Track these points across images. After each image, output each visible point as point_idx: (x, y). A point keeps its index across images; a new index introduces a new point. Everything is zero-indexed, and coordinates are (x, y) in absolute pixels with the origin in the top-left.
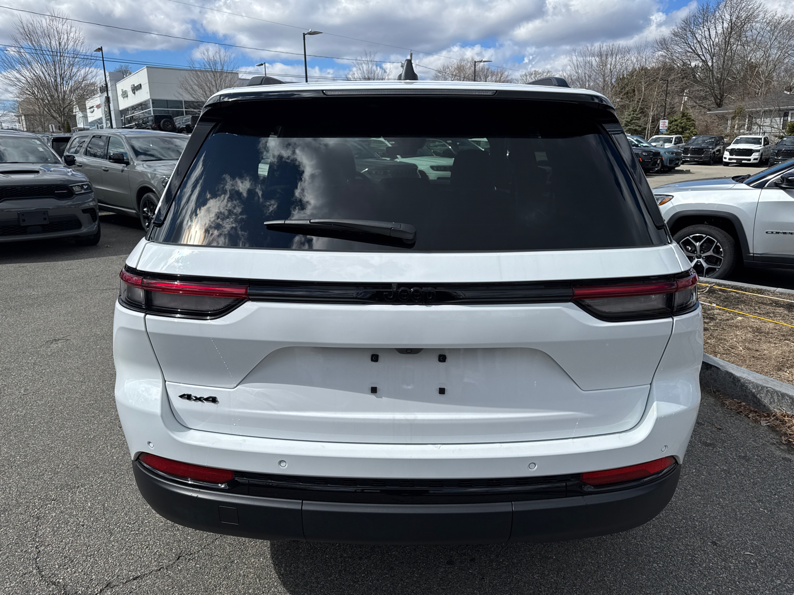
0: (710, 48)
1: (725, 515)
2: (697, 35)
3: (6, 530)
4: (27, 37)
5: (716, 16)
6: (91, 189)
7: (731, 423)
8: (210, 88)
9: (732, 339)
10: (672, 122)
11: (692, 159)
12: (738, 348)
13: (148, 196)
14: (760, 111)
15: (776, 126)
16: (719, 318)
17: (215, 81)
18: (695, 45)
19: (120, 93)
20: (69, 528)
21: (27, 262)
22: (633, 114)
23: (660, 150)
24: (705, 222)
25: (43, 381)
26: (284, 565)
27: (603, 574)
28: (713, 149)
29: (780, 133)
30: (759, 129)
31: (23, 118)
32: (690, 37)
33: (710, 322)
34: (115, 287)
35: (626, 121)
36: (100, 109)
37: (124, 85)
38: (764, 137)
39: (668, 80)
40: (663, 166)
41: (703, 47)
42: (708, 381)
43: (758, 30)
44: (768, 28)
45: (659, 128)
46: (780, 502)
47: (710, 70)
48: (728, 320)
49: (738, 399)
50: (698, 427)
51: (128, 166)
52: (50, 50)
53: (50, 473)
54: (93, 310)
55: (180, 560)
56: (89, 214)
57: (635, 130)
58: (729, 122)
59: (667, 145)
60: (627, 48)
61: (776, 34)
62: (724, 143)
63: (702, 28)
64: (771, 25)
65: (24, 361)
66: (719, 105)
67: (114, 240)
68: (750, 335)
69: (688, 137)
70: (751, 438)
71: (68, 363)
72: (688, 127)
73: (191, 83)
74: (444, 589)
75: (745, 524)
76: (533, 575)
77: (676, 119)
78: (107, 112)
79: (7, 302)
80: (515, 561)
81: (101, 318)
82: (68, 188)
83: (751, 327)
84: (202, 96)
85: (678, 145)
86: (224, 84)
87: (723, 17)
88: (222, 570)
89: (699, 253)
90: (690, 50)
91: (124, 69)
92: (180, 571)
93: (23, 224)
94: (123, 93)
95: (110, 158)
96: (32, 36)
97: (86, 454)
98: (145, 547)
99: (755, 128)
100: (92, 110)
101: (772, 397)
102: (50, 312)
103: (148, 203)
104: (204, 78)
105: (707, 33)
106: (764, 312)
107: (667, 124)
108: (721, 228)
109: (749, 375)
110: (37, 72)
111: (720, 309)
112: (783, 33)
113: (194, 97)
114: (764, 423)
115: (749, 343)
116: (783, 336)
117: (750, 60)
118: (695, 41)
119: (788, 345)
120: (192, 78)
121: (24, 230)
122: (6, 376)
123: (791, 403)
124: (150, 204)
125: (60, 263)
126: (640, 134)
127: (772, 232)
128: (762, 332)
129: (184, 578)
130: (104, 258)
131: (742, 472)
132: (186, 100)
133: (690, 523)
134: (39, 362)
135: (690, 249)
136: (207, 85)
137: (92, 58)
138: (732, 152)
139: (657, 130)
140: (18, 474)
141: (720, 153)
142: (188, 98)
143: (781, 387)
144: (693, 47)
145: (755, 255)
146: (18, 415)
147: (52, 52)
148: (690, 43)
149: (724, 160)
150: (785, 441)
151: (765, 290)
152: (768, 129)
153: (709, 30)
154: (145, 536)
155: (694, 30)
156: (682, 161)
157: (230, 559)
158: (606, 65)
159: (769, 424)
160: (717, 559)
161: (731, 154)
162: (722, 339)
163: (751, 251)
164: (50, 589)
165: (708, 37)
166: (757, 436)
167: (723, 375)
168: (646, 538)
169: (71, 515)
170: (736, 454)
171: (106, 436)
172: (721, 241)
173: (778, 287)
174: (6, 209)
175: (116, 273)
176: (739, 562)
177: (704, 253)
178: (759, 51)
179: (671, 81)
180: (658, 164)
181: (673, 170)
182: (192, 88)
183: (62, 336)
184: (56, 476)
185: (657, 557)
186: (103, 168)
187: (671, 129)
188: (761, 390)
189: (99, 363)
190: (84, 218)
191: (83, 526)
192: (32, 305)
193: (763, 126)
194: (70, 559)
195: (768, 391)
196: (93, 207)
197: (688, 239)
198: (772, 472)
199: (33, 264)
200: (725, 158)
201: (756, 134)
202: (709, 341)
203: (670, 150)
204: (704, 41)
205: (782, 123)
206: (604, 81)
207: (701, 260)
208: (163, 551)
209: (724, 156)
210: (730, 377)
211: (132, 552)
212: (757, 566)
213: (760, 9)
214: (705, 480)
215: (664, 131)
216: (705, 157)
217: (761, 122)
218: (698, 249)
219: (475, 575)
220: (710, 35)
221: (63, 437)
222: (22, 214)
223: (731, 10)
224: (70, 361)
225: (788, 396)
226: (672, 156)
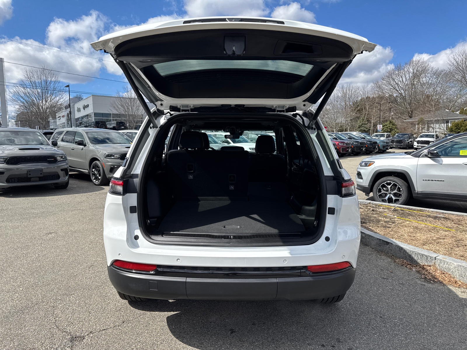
0: (403, 87)
1: (388, 306)
2: (395, 80)
3: (38, 312)
4: (29, 80)
5: (405, 70)
6: (66, 158)
7: (398, 270)
8: (127, 107)
9: (402, 232)
10: (385, 126)
11: (396, 146)
12: (405, 236)
13: (95, 163)
14: (433, 120)
15: (442, 129)
16: (397, 222)
17: (131, 103)
18: (395, 85)
19: (76, 109)
20: (69, 311)
21: (29, 197)
22: (363, 122)
23: (377, 141)
24: (393, 176)
25: (47, 251)
26: (174, 325)
27: (326, 329)
28: (408, 140)
29: (444, 132)
30: (433, 130)
31: (19, 122)
32: (392, 81)
33: (392, 224)
34: (78, 209)
35: (359, 125)
36: (64, 118)
37: (80, 105)
38: (436, 134)
39: (380, 104)
40: (379, 149)
41: (399, 86)
42: (388, 251)
43: (429, 77)
44: (435, 77)
45: (377, 129)
46: (415, 301)
47: (404, 98)
48: (402, 223)
49: (403, 259)
50: (381, 271)
51: (86, 147)
52: (41, 86)
53: (56, 289)
54: (68, 219)
55: (124, 323)
56: (64, 172)
57: (364, 130)
58: (417, 126)
59: (382, 139)
60: (357, 87)
61: (439, 79)
62: (414, 137)
63: (398, 76)
64: (436, 75)
65: (35, 242)
66: (411, 117)
67: (76, 186)
68: (412, 230)
69: (394, 134)
70: (406, 276)
71: (59, 243)
72: (393, 129)
73: (117, 104)
74: (250, 334)
75: (397, 310)
76: (293, 329)
77: (387, 124)
78: (68, 119)
79: (21, 216)
80: (285, 324)
81: (73, 223)
82: (54, 158)
83: (413, 226)
84: (123, 111)
85: (388, 138)
86: (135, 105)
87: (409, 71)
88: (145, 327)
89: (390, 191)
90: (392, 88)
91: (79, 96)
92: (125, 327)
93: (29, 176)
94: (78, 109)
95: (76, 143)
96: (32, 79)
97: (73, 282)
98: (107, 318)
99: (431, 129)
100: (59, 118)
101: (418, 257)
102: (46, 220)
103: (96, 166)
104: (125, 102)
105: (401, 79)
106: (421, 220)
107: (381, 127)
108: (401, 178)
109: (407, 246)
110: (33, 98)
111: (398, 218)
112: (443, 79)
113: (118, 112)
114: (414, 270)
115: (411, 233)
116: (429, 230)
117: (426, 93)
118: (395, 83)
119: (430, 234)
120: (118, 101)
121: (28, 180)
122: (27, 249)
123: (426, 259)
124: (96, 167)
125: (47, 197)
126: (367, 132)
127: (426, 180)
128: (418, 229)
129: (127, 330)
130: (71, 195)
131: (399, 289)
132: (114, 113)
133: (370, 309)
134: (44, 242)
135: (385, 189)
136: (126, 105)
137: (64, 91)
138: (418, 142)
139: (376, 130)
140: (41, 289)
141: (412, 143)
142: (115, 112)
143: (421, 251)
144: (394, 86)
145: (418, 192)
146: (36, 266)
147: (42, 87)
148: (392, 84)
149: (414, 147)
150: (424, 277)
151: (424, 210)
152: (438, 130)
153: (402, 77)
154: (107, 314)
155: (394, 77)
156: (390, 147)
157: (148, 323)
158: (346, 96)
159: (416, 270)
160: (381, 323)
161: (418, 143)
162: (397, 232)
163: (416, 190)
164: (64, 334)
165: (401, 81)
166: (410, 275)
167: (395, 247)
168: (348, 315)
169: (69, 306)
170: (398, 282)
171: (83, 274)
172: (400, 185)
173: (431, 208)
174: (20, 168)
175: (78, 202)
176: (391, 324)
177: (392, 191)
178: (430, 88)
179: (382, 104)
180: (377, 148)
181: (385, 152)
182: (118, 107)
183: (54, 231)
184: (60, 290)
185: (353, 322)
186: (71, 148)
187: (384, 130)
188: (412, 253)
189: (75, 243)
190: (61, 173)
191: (76, 310)
192: (35, 217)
193: (435, 128)
194: (71, 323)
195: (415, 253)
196: (67, 168)
197: (384, 184)
198: (414, 290)
199: (33, 198)
200: (415, 146)
201: (431, 132)
202: (391, 233)
203: (383, 141)
204: (399, 83)
205: (445, 127)
206: (346, 104)
207: (391, 195)
208: (116, 320)
209: (414, 144)
210: (398, 248)
211: (101, 320)
212: (400, 326)
213: (429, 67)
214: (380, 293)
215: (380, 130)
216: (404, 145)
217: (434, 126)
218: (389, 189)
219: (265, 329)
220: (402, 80)
221: (61, 274)
222: (29, 171)
223: (413, 67)
224: (59, 242)
225: (425, 255)
226: (384, 144)
